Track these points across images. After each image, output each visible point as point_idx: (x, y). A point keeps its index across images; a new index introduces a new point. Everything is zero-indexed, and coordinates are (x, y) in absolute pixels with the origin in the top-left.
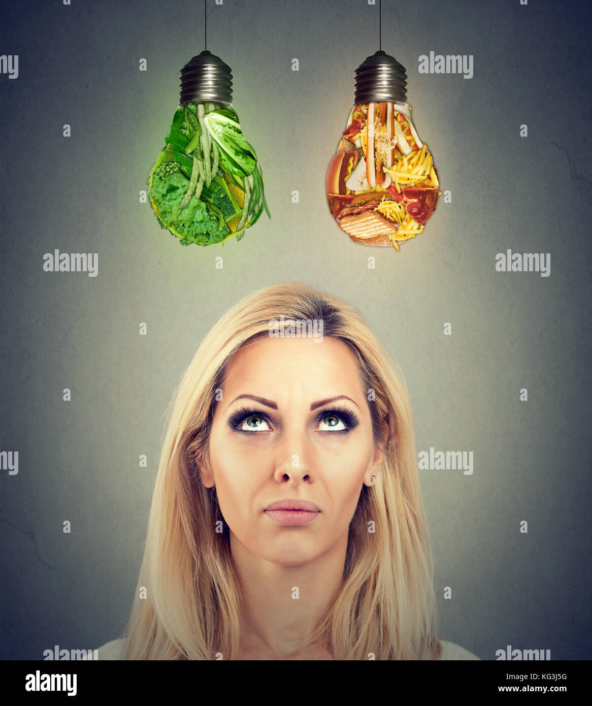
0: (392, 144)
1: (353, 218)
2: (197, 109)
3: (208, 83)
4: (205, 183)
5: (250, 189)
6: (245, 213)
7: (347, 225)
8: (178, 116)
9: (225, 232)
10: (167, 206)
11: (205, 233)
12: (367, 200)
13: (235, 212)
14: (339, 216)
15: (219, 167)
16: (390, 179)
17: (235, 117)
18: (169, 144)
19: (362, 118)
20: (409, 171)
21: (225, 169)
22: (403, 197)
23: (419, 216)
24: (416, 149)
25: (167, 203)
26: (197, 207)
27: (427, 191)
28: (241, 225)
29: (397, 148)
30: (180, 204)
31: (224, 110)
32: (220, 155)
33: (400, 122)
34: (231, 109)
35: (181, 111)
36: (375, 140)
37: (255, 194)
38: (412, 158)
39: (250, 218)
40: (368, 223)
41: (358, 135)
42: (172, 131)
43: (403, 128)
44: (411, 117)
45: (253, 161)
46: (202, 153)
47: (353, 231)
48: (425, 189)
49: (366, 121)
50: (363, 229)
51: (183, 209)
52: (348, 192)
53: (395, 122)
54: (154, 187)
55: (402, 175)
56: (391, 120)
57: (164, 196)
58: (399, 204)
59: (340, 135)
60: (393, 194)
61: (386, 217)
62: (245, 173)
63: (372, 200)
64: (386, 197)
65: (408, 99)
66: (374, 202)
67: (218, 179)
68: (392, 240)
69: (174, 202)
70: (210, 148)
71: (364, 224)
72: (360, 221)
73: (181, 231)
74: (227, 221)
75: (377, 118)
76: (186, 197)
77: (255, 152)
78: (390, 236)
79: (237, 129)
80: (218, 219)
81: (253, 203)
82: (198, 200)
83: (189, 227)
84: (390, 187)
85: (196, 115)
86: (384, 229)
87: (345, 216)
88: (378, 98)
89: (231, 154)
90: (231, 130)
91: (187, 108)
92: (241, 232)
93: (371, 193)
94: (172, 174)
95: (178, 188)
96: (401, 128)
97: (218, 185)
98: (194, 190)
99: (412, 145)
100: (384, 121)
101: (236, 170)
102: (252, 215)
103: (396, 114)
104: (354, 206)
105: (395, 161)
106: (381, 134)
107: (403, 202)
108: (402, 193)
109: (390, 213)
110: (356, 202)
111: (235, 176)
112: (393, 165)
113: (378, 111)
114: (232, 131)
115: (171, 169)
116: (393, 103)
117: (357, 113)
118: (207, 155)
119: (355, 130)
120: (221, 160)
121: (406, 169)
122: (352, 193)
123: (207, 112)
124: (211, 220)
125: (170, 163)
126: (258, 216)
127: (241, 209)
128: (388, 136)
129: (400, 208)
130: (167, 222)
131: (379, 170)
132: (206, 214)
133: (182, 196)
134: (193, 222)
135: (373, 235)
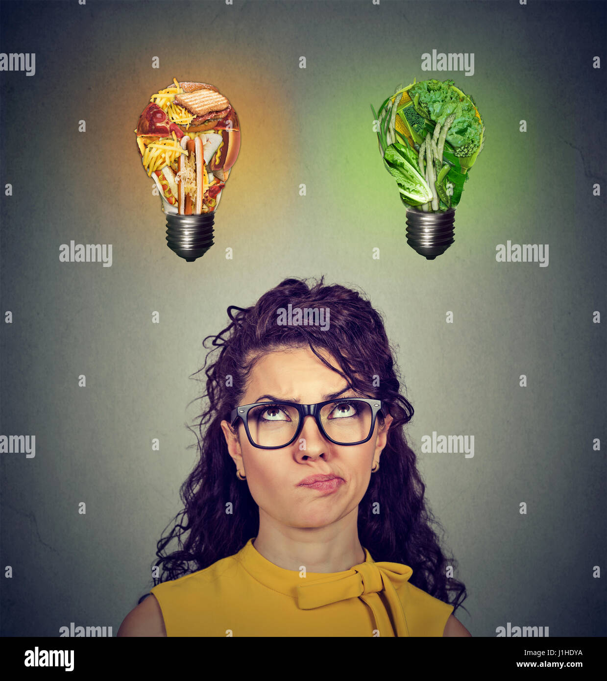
0: (180, 176)
1: (216, 109)
2: (439, 206)
3: (429, 230)
4: (432, 138)
5: (390, 132)
6: (395, 110)
7: (222, 102)
8: (456, 200)
9: (413, 92)
10: (467, 116)
11: (432, 92)
12: (202, 125)
13: (404, 110)
14: (228, 110)
15: (418, 152)
16: (182, 145)
17: (404, 198)
18: (465, 173)
19: (207, 200)
20: (165, 152)
21: (413, 151)
22: (170, 128)
23: (155, 110)
24: (158, 172)
25: (467, 119)
26: (439, 115)
27: (148, 134)
28: (398, 98)
29: (175, 172)
30: (455, 118)
31: (414, 205)
32: (418, 163)
33: (172, 197)
34: (407, 206)
35: (454, 204)
36: (196, 180)
37: (385, 128)
38: (161, 164)
39: (390, 105)
40: (202, 104)
41: (212, 184)
42: (462, 186)
43: (170, 191)
44: (162, 201)
45: (387, 158)
46: (434, 165)
47: (216, 97)
48: (150, 135)
49: (203, 198)
50: (206, 99)
51: (452, 114)
52: (220, 132)
53: (177, 197)
54: (479, 133)
55: (170, 148)
56: (180, 199)
57: (470, 126)
58: (173, 121)
59: (227, 185)
60: (178, 130)
61: (186, 109)
62: (395, 147)
63: (199, 125)
64: (185, 128)
65: (165, 218)
66: (196, 123)
67: (420, 141)
68: (180, 88)
69: (460, 120)
70: (427, 170)
71: (206, 103)
72: (209, 106)
73: (454, 93)
74: (411, 103)
75: (194, 200)
76: (449, 124)
77: (386, 166)
78: (182, 92)
79: (402, 188)
80: (419, 104)
81: (387, 119)
82: (439, 122)
83: (446, 97)
84: (182, 137)
85: (440, 200)
86: (187, 98)
87: (223, 110)
88: (193, 219)
89: (407, 165)
90: (408, 187)
91: (448, 207)
92: (398, 92)
93: (199, 132)
94: (462, 146)
95: (457, 133)
96: (172, 191)
97: (419, 135)
98: (442, 131)
99: (161, 175)
100: (187, 197)
101: (403, 150)
102: (388, 108)
103: (177, 204)
104: (215, 119)
105: (177, 161)
106: (190, 186)
107: (170, 123)
108: (171, 131)
109: (181, 113)
110: (213, 124)
111: (404, 144)
112: (179, 158)
113: (192, 207)
114: (407, 185)
115: (463, 151)
116: (179, 214)
117: (212, 205)
118: (430, 163)
119: (214, 189)
120: (417, 159)
121: (167, 153)
122: (217, 132)
123: (430, 203)
124: (426, 103)
125: (464, 156)
126: (382, 107)
127: (398, 114)
128: (183, 183)
129: (172, 118)
130: (467, 101)
131: (192, 152)
132: (431, 109)
133: (453, 126)
134: (442, 101)
135: (197, 93)
